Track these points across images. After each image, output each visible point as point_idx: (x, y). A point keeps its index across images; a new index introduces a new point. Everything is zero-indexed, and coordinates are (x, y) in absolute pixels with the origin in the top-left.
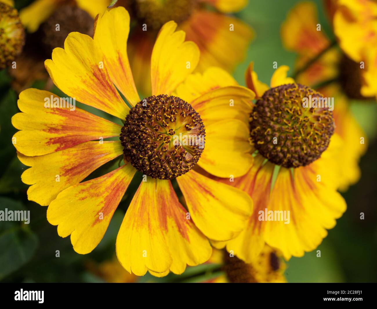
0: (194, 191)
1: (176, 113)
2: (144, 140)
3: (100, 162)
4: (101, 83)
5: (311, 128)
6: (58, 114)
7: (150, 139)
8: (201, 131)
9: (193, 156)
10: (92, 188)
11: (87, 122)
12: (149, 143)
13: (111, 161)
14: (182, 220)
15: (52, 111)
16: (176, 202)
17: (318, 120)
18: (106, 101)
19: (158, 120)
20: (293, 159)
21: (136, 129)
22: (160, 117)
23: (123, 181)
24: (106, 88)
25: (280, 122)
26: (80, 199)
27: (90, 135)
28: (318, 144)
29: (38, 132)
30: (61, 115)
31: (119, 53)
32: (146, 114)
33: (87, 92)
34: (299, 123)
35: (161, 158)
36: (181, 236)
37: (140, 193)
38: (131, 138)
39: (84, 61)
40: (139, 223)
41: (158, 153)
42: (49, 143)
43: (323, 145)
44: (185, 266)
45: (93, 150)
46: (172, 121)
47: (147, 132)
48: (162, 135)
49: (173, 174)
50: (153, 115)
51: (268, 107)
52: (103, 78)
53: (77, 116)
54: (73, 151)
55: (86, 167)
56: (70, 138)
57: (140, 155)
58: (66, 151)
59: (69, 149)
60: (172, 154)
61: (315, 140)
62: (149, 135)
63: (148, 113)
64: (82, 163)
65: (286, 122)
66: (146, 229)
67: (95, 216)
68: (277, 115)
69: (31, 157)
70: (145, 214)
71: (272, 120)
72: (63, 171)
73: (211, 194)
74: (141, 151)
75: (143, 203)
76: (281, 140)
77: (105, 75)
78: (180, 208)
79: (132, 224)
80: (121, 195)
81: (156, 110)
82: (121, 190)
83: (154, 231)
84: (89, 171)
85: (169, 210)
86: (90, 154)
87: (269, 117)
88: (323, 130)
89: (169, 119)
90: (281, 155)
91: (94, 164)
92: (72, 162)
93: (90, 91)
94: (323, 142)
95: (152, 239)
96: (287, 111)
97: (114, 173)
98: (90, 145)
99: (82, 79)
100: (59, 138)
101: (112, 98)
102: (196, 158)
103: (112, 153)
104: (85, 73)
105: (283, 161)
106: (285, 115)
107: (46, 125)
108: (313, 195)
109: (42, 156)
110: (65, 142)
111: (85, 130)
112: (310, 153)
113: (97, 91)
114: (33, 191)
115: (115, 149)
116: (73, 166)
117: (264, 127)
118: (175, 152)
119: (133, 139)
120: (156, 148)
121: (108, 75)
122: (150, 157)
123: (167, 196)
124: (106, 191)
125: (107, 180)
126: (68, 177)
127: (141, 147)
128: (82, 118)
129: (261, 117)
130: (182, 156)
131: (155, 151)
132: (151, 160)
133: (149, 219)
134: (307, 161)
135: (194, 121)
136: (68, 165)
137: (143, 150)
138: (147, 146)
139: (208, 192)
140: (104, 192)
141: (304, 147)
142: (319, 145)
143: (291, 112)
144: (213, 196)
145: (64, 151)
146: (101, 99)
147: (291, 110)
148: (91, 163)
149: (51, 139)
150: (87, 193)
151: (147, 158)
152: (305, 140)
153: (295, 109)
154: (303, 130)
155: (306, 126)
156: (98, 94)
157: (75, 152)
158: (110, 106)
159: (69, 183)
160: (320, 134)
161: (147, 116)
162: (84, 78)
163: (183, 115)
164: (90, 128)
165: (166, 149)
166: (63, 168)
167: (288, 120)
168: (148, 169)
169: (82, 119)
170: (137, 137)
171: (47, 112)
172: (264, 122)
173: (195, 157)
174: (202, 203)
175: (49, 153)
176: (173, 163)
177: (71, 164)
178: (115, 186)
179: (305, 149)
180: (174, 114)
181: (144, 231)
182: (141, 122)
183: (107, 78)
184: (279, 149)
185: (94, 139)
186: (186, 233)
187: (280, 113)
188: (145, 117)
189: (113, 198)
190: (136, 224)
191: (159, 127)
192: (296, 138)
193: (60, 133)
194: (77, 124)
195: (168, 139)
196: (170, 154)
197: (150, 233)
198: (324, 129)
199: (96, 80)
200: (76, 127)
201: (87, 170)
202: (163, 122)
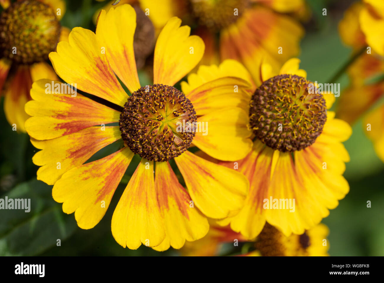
0: (194, 173)
1: (165, 101)
2: (136, 126)
3: (100, 146)
4: (104, 73)
5: (301, 115)
6: (64, 102)
7: (141, 125)
8: (190, 117)
9: (183, 140)
10: (94, 169)
11: (90, 109)
12: (139, 128)
13: (110, 144)
14: (182, 200)
15: (60, 99)
16: (176, 183)
17: (308, 108)
18: (108, 90)
19: (148, 107)
20: (285, 144)
21: (129, 116)
22: (150, 105)
23: (123, 163)
24: (108, 79)
25: (272, 109)
26: (83, 179)
27: (93, 121)
28: (308, 130)
29: (47, 117)
30: (67, 102)
31: (124, 46)
32: (138, 102)
33: (90, 82)
34: (289, 110)
35: (151, 142)
36: (181, 214)
37: (138, 174)
38: (126, 124)
39: (88, 53)
40: (136, 202)
41: (148, 137)
42: (57, 128)
43: (314, 130)
44: (184, 241)
45: (94, 135)
46: (161, 108)
47: (138, 118)
48: (151, 121)
49: (164, 156)
50: (144, 103)
51: (263, 95)
52: (105, 69)
53: (82, 104)
54: (78, 135)
55: (88, 150)
56: (75, 124)
57: (133, 139)
58: (72, 135)
59: (75, 134)
60: (160, 138)
61: (304, 126)
62: (140, 121)
63: (140, 101)
64: (85, 147)
65: (277, 110)
66: (143, 207)
67: (97, 195)
68: (270, 103)
69: (41, 141)
70: (143, 193)
71: (265, 108)
72: (69, 153)
73: (211, 176)
74: (134, 136)
75: (141, 183)
76: (273, 127)
77: (107, 67)
78: (180, 189)
79: (129, 203)
80: (121, 176)
81: (147, 98)
82: (121, 171)
83: (151, 209)
84: (91, 154)
85: (169, 190)
86: (92, 138)
87: (263, 105)
88: (312, 117)
89: (158, 107)
90: (274, 140)
91: (94, 147)
92: (76, 145)
93: (93, 81)
94: (313, 129)
95: (149, 216)
96: (278, 99)
97: (114, 156)
98: (92, 130)
99: (86, 70)
100: (66, 124)
101: (113, 87)
102: (186, 143)
103: (112, 137)
104: (89, 65)
105: (277, 146)
106: (276, 103)
107: (54, 111)
108: (317, 178)
109: (51, 139)
110: (71, 127)
111: (88, 116)
112: (300, 138)
113: (100, 81)
114: (43, 171)
115: (114, 134)
116: (77, 149)
117: (258, 114)
118: (164, 137)
119: (127, 125)
120: (146, 133)
121: (110, 66)
122: (141, 141)
123: (167, 177)
124: (107, 172)
125: (107, 162)
126: (72, 158)
127: (133, 131)
128: (86, 105)
129: (256, 105)
130: (171, 140)
131: (145, 135)
132: (143, 144)
133: (147, 198)
134: (300, 146)
135: (182, 108)
136: (73, 148)
137: (135, 134)
138: (138, 130)
139: (207, 173)
140: (104, 173)
141: (295, 132)
142: (310, 131)
143: (282, 101)
144: (213, 178)
145: (70, 135)
146: (103, 88)
147: (282, 98)
148: (93, 146)
149: (58, 125)
150: (90, 173)
151: (139, 142)
152: (294, 126)
153: (285, 97)
154: (292, 117)
155: (296, 113)
156: (101, 84)
157: (79, 137)
158: (111, 95)
159: (74, 164)
160: (309, 121)
161: (140, 103)
162: (88, 69)
163: (172, 103)
164: (93, 114)
165: (155, 134)
166: (68, 151)
167: (279, 108)
168: (141, 152)
169: (86, 107)
170: (130, 123)
171: (56, 100)
172: (259, 109)
173: (184, 141)
174: (202, 184)
175: (57, 137)
176: (162, 147)
177: (76, 147)
178: (114, 168)
179: (295, 134)
180: (163, 101)
181: (142, 209)
182: (134, 109)
183: (109, 69)
184: (272, 134)
185: (96, 124)
186: (186, 212)
187: (272, 101)
188: (137, 104)
189: (113, 179)
190: (133, 202)
191: (148, 113)
192: (286, 124)
193: (67, 119)
194: (81, 111)
195: (157, 124)
196: (159, 139)
197: (147, 210)
198: (314, 117)
199: (99, 71)
200: (80, 113)
201: (89, 153)
202: (153, 109)
